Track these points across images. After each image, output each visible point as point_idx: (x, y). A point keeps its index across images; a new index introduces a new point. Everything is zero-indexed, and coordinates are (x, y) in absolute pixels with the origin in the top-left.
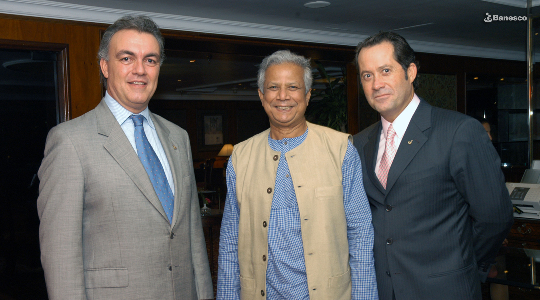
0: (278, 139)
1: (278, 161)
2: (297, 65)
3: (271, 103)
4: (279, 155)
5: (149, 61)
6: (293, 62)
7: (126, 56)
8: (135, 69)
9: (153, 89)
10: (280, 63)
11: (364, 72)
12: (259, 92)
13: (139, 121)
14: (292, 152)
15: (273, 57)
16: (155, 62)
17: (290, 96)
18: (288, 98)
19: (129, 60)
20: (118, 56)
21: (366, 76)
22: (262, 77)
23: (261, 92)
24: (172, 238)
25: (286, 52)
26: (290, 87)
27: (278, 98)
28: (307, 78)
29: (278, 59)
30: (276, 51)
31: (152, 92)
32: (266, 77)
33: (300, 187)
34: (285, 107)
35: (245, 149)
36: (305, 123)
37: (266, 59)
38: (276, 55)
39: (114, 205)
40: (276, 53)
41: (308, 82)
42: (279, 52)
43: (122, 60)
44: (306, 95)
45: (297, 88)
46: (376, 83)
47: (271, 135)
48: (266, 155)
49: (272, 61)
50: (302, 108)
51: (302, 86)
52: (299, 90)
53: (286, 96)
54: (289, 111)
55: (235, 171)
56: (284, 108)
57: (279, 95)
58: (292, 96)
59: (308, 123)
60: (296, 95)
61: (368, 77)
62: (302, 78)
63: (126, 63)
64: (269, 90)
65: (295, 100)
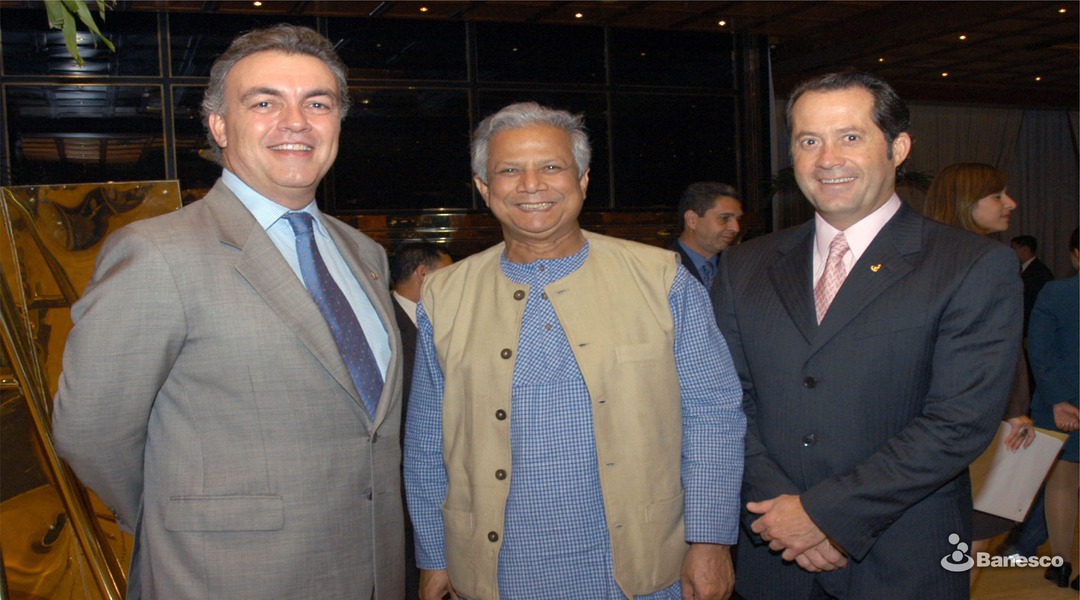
0: (524, 261)
1: (524, 301)
2: (555, 126)
3: (504, 200)
4: (526, 289)
5: (314, 105)
6: (545, 122)
7: (262, 98)
8: (285, 119)
9: (329, 156)
10: (519, 127)
11: (803, 133)
12: (477, 182)
13: (301, 224)
14: (559, 284)
15: (501, 116)
16: (327, 107)
17: (546, 184)
18: (543, 187)
19: (269, 105)
20: (243, 98)
21: (806, 142)
22: (479, 153)
23: (481, 180)
24: (374, 441)
25: (530, 104)
26: (544, 168)
27: (522, 189)
28: (579, 150)
29: (512, 119)
30: (508, 104)
31: (324, 163)
32: (490, 152)
33: (581, 345)
34: (537, 203)
35: (450, 280)
36: (580, 232)
37: (487, 119)
38: (507, 111)
39: (254, 380)
40: (508, 107)
41: (581, 155)
42: (514, 107)
43: (255, 106)
44: (578, 180)
45: (559, 168)
46: (827, 155)
47: (506, 254)
48: (496, 291)
49: (501, 123)
50: (572, 204)
51: (569, 162)
52: (562, 172)
53: (538, 185)
54: (547, 210)
55: (431, 321)
56: (535, 206)
57: (523, 182)
58: (549, 183)
59: (585, 233)
60: (558, 182)
61: (809, 143)
62: (568, 149)
63: (263, 110)
64: (498, 176)
65: (556, 190)
